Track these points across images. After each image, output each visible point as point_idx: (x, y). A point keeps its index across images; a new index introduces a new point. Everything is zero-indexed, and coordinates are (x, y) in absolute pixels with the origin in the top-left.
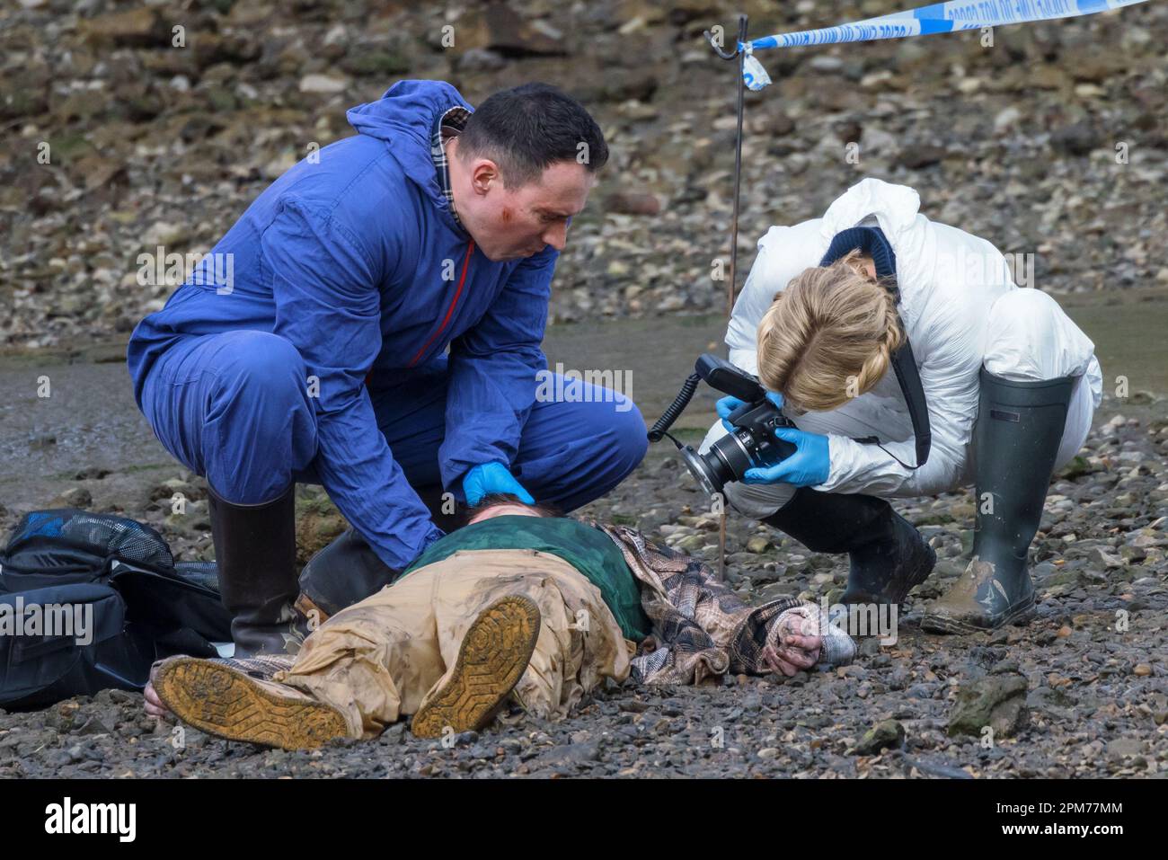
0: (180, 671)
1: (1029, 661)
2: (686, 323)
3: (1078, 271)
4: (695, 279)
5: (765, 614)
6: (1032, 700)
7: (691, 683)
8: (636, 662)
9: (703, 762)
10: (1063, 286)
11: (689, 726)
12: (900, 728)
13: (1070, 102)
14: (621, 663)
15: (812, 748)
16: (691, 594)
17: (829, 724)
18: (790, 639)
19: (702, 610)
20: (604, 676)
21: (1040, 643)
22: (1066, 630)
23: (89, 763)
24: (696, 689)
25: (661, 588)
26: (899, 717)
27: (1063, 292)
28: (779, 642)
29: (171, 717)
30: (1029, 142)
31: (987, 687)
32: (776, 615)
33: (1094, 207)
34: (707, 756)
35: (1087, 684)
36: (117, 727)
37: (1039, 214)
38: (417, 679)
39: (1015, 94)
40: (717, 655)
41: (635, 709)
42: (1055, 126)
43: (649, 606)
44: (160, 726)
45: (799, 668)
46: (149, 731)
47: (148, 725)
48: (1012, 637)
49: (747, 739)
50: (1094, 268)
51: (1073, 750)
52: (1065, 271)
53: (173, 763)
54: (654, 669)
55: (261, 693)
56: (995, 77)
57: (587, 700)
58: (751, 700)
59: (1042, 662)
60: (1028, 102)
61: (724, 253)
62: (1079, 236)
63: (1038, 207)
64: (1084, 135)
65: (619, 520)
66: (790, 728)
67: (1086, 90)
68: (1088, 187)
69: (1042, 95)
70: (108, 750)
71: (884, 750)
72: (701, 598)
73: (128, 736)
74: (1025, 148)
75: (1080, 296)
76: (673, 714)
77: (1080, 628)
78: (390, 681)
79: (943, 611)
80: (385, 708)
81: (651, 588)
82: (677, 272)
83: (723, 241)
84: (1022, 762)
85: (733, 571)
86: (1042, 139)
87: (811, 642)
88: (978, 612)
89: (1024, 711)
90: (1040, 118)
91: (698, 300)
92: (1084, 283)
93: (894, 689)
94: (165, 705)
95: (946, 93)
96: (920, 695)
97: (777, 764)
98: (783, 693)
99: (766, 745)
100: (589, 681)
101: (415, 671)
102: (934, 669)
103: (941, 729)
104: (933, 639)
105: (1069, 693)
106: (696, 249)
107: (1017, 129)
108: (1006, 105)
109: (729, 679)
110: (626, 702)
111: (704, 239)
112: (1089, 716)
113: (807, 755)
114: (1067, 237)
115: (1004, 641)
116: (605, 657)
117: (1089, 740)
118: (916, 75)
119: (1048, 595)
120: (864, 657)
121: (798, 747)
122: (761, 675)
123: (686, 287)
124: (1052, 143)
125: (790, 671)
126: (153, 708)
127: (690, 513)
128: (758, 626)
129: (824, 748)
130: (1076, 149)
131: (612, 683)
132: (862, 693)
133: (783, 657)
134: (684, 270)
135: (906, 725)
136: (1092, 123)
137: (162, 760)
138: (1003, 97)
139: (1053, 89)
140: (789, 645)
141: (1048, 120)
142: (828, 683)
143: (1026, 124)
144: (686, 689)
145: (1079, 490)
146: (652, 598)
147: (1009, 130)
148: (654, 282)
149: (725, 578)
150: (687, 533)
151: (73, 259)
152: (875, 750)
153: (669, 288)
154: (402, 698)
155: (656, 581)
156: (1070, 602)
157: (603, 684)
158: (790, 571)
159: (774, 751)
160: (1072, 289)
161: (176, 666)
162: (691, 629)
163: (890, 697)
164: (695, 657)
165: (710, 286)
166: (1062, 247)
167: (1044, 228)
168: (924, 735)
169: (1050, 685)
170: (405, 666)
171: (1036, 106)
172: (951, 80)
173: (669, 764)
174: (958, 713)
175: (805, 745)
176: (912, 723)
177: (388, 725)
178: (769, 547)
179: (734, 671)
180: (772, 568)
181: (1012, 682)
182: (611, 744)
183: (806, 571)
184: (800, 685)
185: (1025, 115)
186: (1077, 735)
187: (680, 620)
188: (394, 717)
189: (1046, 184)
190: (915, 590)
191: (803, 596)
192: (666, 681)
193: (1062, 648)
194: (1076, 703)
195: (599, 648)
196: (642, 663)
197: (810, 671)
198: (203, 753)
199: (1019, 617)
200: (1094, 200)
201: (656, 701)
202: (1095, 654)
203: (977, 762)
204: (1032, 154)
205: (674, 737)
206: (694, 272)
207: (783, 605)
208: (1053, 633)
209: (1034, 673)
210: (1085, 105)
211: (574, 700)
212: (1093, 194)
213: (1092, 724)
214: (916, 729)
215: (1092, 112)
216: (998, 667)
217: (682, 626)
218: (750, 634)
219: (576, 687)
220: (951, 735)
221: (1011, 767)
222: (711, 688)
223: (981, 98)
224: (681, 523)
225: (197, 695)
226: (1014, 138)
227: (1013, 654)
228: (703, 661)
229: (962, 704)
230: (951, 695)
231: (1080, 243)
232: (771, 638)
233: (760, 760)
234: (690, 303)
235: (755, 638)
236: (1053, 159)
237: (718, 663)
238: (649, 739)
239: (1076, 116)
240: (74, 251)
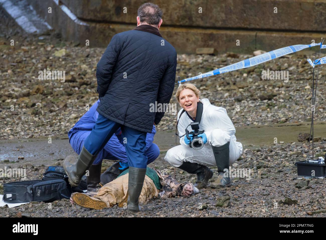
0: (76, 195)
1: (230, 193)
2: (168, 132)
3: (239, 123)
4: (170, 124)
5: (183, 185)
6: (231, 200)
7: (169, 197)
8: (159, 194)
9: (171, 212)
10: (237, 125)
11: (169, 205)
12: (207, 205)
13: (238, 92)
14: (156, 194)
15: (191, 209)
16: (169, 181)
17: (194, 205)
18: (187, 189)
19: (171, 184)
20: (153, 196)
21: (232, 190)
22: (237, 188)
23: (60, 212)
24: (170, 199)
25: (164, 179)
26: (207, 204)
27: (237, 126)
28: (185, 190)
29: (75, 204)
30: (230, 99)
31: (223, 198)
32: (185, 185)
33: (242, 111)
34: (172, 211)
35: (241, 197)
36: (65, 206)
37: (232, 112)
38: (119, 197)
39: (228, 90)
40: (174, 192)
41: (159, 202)
42: (235, 96)
43: (161, 183)
44: (73, 205)
45: (189, 195)
46: (71, 206)
47: (70, 205)
48: (228, 189)
49: (179, 208)
50: (242, 122)
51: (238, 210)
52: (237, 123)
53: (75, 212)
54: (163, 195)
55: (91, 199)
56: (224, 87)
57: (150, 201)
58: (180, 200)
59: (233, 194)
60: (230, 92)
61: (175, 119)
62: (240, 116)
63: (232, 111)
64: (240, 98)
65: (156, 168)
66: (187, 206)
67: (241, 90)
68: (241, 107)
69: (233, 91)
70: (63, 210)
71: (204, 210)
72: (171, 182)
73: (67, 207)
74: (230, 100)
75: (240, 127)
76: (166, 203)
77: (240, 187)
78: (115, 197)
79: (215, 184)
80: (114, 202)
81: (162, 179)
82: (167, 123)
83: (175, 117)
84: (229, 212)
85: (177, 177)
86: (233, 99)
87: (191, 190)
88: (221, 184)
89: (229, 202)
90: (232, 95)
91: (170, 128)
92: (241, 125)
93: (206, 198)
94: (74, 201)
95: (215, 90)
96: (211, 199)
97: (185, 212)
98: (186, 199)
99: (183, 209)
100: (151, 197)
101: (119, 195)
102: (213, 195)
103: (214, 206)
104: (213, 189)
105: (238, 199)
106: (170, 119)
107: (228, 97)
108: (226, 92)
109: (176, 197)
110: (158, 201)
111: (171, 117)
112: (241, 203)
113: (190, 210)
114: (237, 116)
115: (226, 190)
116: (153, 193)
117: (241, 208)
118: (210, 87)
119: (234, 181)
120: (201, 193)
121: (188, 209)
122: (182, 196)
123: (168, 126)
124: (235, 99)
125: (187, 195)
126: (72, 202)
127: (169, 167)
128: (181, 187)
129: (193, 209)
130: (239, 100)
131: (155, 197)
132: (200, 199)
133: (186, 192)
134: (168, 123)
135: (208, 205)
136: (242, 96)
137: (73, 212)
138: (225, 91)
139: (235, 90)
140: (187, 190)
141: (234, 95)
142: (194, 197)
143: (230, 96)
144: (168, 199)
145: (239, 162)
146: (162, 181)
147: (227, 97)
148: (162, 125)
149: (175, 178)
150: (168, 170)
151: (57, 120)
152: (202, 210)
153: (165, 126)
154: (117, 200)
155: (163, 178)
156: (238, 183)
157: (153, 198)
158: (187, 177)
159: (184, 210)
160: (238, 126)
161: (76, 194)
162: (169, 187)
163: (205, 200)
164: (170, 193)
165: (172, 125)
166: (236, 118)
167: (233, 115)
168: (211, 207)
169: (234, 198)
170: (117, 194)
171: (232, 93)
172: (216, 88)
173: (165, 212)
174: (218, 203)
175: (190, 209)
176: (209, 205)
177: (114, 205)
178: (183, 173)
179: (177, 195)
180: (184, 177)
181: (227, 197)
182: (155, 209)
183: (190, 177)
184: (189, 198)
185: (230, 94)
186: (239, 207)
187: (167, 186)
188: (115, 204)
189: (234, 107)
190: (210, 180)
191: (189, 182)
192: (165, 197)
193: (236, 191)
194: (239, 201)
195: (153, 191)
196: (160, 194)
197: (191, 195)
198: (81, 210)
199: (228, 185)
200: (242, 110)
201: (163, 201)
202: (242, 192)
203: (221, 212)
204: (231, 101)
205: (166, 207)
206: (170, 123)
207: (186, 183)
208: (235, 188)
209: (231, 195)
210: (241, 92)
211: (148, 201)
212: (242, 109)
213: (242, 205)
214: (210, 206)
215: (242, 94)
216: (225, 194)
217: (167, 187)
218: (180, 189)
219: (148, 198)
220: (216, 207)
221: (227, 212)
222: (173, 198)
223: (222, 91)
224: (167, 168)
225: (79, 199)
226: (228, 99)
227: (227, 192)
228: (171, 193)
229: (218, 201)
230: (216, 200)
231: (240, 118)
232: (184, 189)
233: (182, 211)
234: (169, 129)
235: (181, 189)
236: (235, 102)
237: (174, 194)
238: (161, 208)
239: (239, 94)
240: (57, 119)
